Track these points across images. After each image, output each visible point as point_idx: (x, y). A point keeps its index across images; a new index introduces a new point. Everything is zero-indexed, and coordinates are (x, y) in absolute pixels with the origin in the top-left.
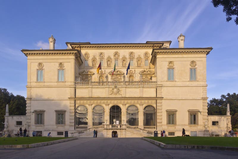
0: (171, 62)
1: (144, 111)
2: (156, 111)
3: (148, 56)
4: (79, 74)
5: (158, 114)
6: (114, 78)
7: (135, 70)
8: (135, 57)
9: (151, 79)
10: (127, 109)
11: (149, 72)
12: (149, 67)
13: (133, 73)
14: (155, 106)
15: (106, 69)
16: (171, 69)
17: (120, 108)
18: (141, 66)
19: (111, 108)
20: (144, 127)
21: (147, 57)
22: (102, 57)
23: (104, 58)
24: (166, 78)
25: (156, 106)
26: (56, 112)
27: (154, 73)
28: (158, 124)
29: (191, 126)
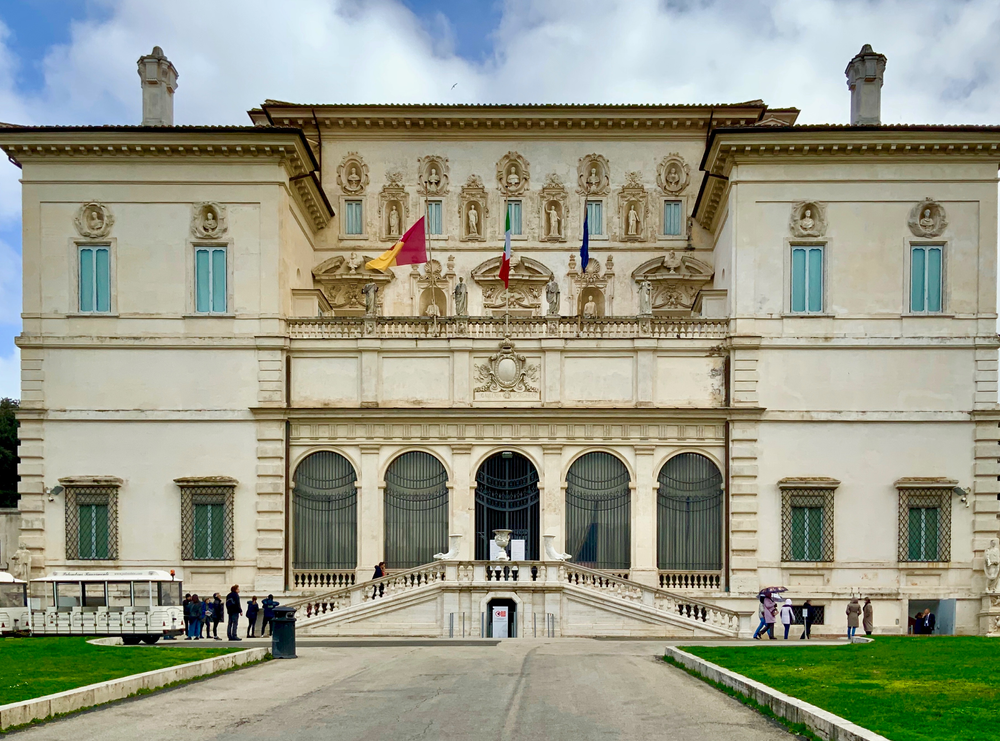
0: (809, 206)
1: (657, 485)
2: (723, 486)
3: (682, 181)
4: (314, 276)
5: (735, 504)
6: (499, 302)
7: (610, 259)
8: (612, 186)
9: (696, 306)
10: (571, 475)
11: (684, 271)
12: (684, 244)
13: (601, 274)
14: (717, 455)
15: (454, 254)
16: (807, 249)
17: (533, 468)
18: (642, 236)
19: (482, 467)
20: (661, 578)
21: (673, 187)
22: (437, 183)
23: (449, 188)
24: (778, 303)
25: (722, 460)
26: (182, 487)
27: (713, 277)
28: (735, 561)
29: (911, 572)
